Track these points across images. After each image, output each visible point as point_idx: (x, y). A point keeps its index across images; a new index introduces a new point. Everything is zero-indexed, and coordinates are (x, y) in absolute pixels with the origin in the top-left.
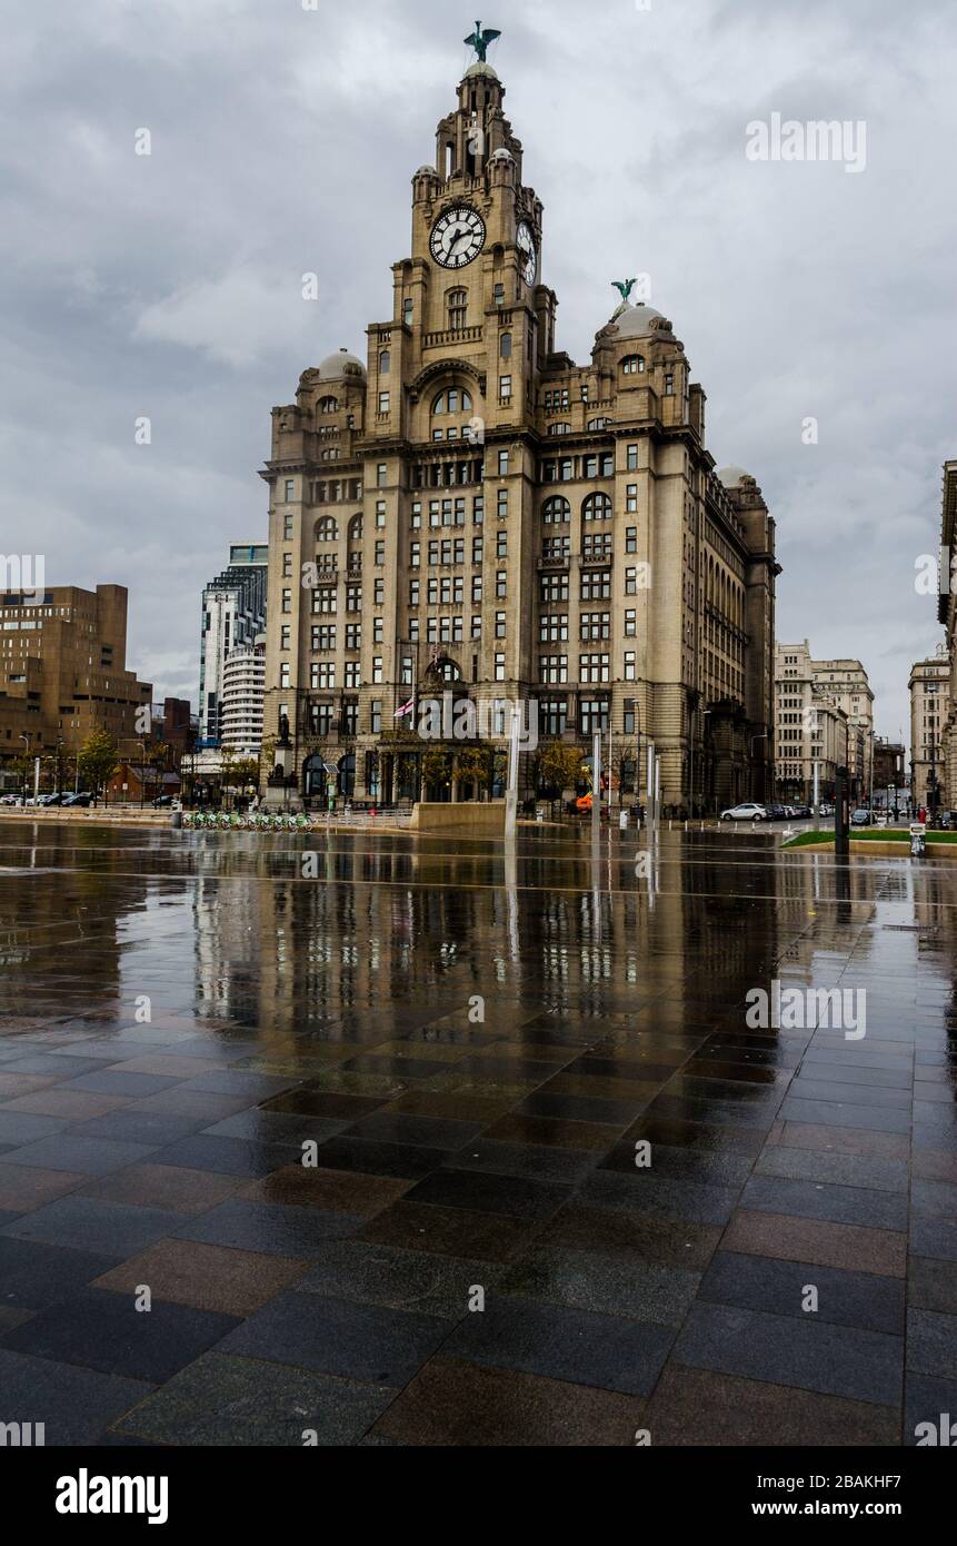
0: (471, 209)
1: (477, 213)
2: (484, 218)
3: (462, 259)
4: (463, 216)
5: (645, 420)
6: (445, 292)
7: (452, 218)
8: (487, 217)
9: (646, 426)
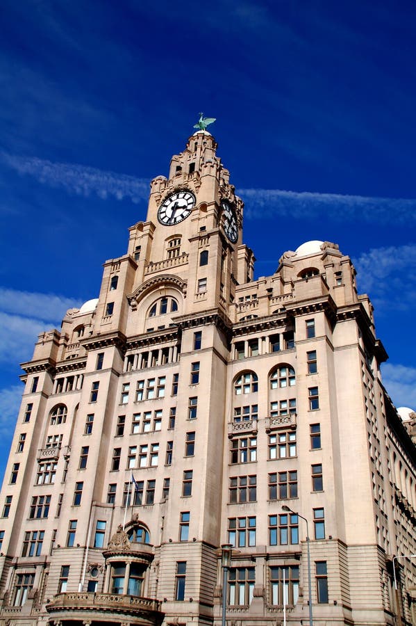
0: (187, 190)
1: (191, 192)
2: (195, 194)
3: (179, 219)
4: (181, 195)
5: (320, 297)
6: (166, 240)
7: (174, 198)
8: (197, 193)
9: (320, 302)
